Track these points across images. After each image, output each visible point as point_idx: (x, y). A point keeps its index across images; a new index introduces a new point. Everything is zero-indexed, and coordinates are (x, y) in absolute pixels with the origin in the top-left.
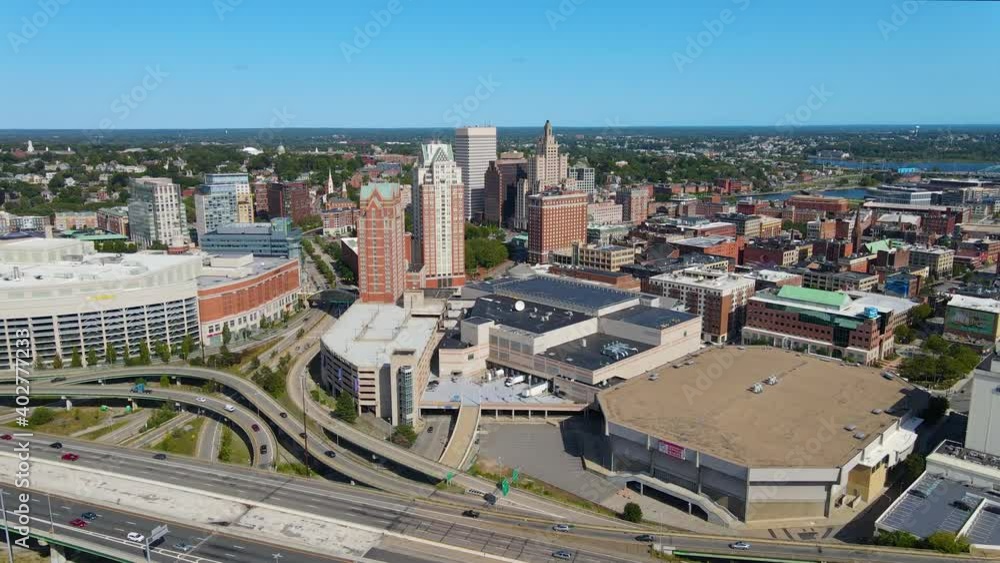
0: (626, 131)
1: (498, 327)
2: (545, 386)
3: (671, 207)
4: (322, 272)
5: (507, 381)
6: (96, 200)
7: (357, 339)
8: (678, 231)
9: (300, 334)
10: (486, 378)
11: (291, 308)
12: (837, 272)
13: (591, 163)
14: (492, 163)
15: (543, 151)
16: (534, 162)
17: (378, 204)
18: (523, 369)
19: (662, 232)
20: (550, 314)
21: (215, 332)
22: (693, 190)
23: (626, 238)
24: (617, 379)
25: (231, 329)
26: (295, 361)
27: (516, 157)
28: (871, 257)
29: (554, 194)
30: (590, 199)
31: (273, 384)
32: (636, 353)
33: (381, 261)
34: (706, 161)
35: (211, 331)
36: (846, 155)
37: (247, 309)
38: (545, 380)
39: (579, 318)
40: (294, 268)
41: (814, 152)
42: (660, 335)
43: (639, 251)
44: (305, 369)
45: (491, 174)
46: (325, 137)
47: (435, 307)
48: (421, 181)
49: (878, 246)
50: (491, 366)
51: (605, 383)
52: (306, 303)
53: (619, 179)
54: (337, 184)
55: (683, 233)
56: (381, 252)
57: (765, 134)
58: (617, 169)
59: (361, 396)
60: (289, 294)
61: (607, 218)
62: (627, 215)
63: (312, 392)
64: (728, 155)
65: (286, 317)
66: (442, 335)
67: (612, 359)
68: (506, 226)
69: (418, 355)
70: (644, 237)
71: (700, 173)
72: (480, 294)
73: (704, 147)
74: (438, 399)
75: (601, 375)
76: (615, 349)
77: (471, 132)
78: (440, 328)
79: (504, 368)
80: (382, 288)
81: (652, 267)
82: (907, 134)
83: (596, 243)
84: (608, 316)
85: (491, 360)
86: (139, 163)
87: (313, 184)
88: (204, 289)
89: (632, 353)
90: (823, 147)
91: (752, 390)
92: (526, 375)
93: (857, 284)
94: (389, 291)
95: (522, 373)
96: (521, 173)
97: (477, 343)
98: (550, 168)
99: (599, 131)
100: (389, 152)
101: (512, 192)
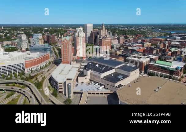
0: (118, 25)
1: (92, 71)
2: (103, 86)
3: (128, 40)
4: (56, 55)
5: (94, 85)
6: (13, 39)
7: (59, 74)
8: (130, 46)
9: (49, 70)
10: (89, 84)
11: (47, 64)
12: (166, 55)
13: (111, 31)
14: (92, 31)
15: (102, 29)
16: (100, 31)
17: (66, 42)
18: (98, 82)
19: (127, 46)
20: (104, 67)
21: (29, 70)
22: (131, 36)
23: (120, 47)
24: (121, 85)
25: (33, 70)
26: (46, 78)
27: (97, 30)
28: (172, 52)
29: (105, 38)
30: (112, 39)
31: (39, 85)
32: (125, 78)
33: (67, 54)
34: (134, 31)
35: (28, 70)
36: (160, 29)
37: (37, 65)
38: (103, 85)
39: (111, 69)
40: (48, 55)
41: (154, 29)
42: (130, 73)
43: (122, 50)
44: (48, 80)
45: (92, 33)
46: (61, 26)
47: (78, 65)
48: (76, 36)
49: (173, 50)
50: (91, 80)
51: (118, 86)
52: (51, 62)
53: (117, 34)
54: (61, 35)
55: (131, 46)
56: (67, 52)
57: (144, 25)
58: (116, 32)
59: (59, 89)
60: (47, 61)
61: (115, 43)
62: (119, 42)
63: (48, 87)
64: (138, 29)
65: (46, 66)
66: (79, 72)
67: (119, 80)
68: (94, 44)
69: (72, 80)
70: (123, 47)
71: (133, 33)
72: (89, 62)
73: (133, 28)
74: (78, 90)
75: (117, 84)
76: (120, 77)
77: (88, 25)
78: (79, 71)
79: (94, 81)
80: (67, 60)
81: (126, 54)
82: (171, 25)
83: (114, 49)
84: (118, 68)
85: (91, 79)
86: (23, 31)
87: (57, 35)
88: (26, 61)
89: (124, 78)
90: (155, 28)
91: (155, 90)
92: (99, 83)
93: (170, 58)
94: (68, 61)
95: (98, 83)
96: (98, 33)
97: (87, 75)
98: (104, 33)
99: (112, 25)
100: (72, 29)
101: (96, 37)
